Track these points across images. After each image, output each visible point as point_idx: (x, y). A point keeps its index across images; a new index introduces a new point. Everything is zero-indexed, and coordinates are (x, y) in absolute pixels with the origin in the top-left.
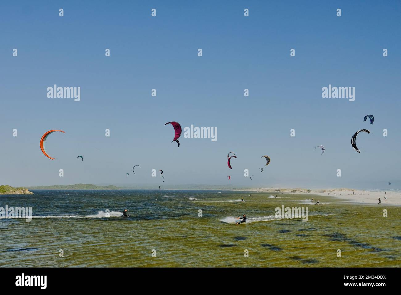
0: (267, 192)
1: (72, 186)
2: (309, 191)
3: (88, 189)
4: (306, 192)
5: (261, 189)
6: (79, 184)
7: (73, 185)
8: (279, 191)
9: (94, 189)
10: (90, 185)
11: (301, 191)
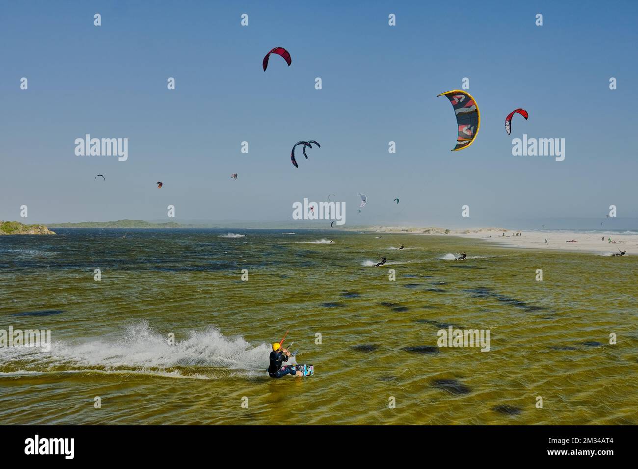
0: (391, 232)
1: (114, 223)
2: (447, 231)
3: (137, 228)
4: (443, 232)
5: (383, 229)
6: (123, 220)
7: (114, 221)
8: (407, 231)
9: (145, 228)
10: (141, 222)
11: (437, 231)
